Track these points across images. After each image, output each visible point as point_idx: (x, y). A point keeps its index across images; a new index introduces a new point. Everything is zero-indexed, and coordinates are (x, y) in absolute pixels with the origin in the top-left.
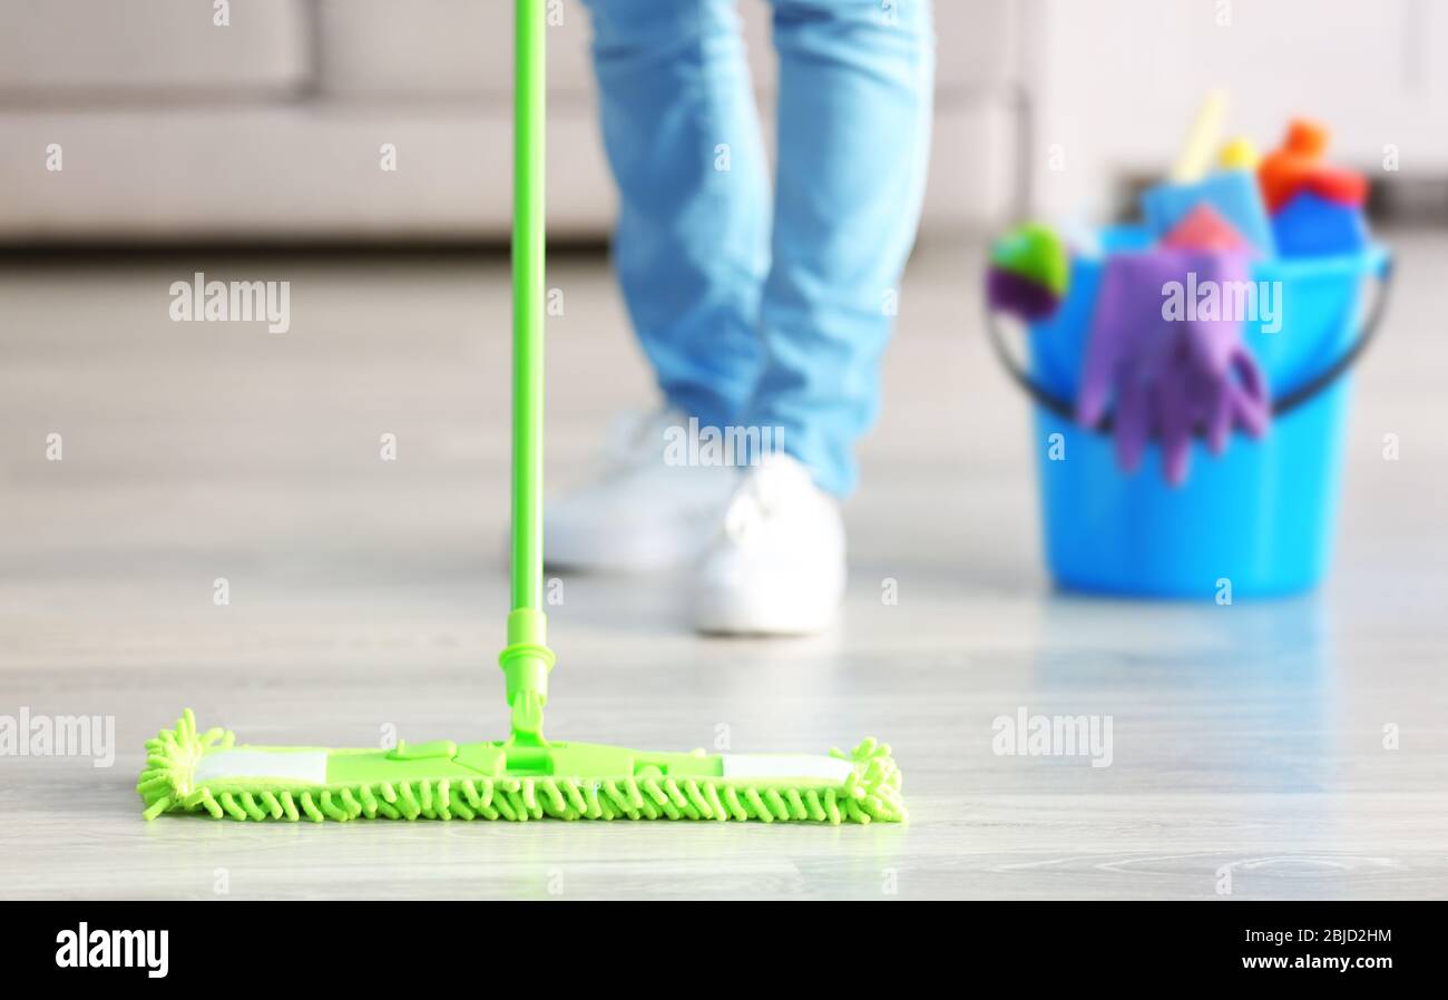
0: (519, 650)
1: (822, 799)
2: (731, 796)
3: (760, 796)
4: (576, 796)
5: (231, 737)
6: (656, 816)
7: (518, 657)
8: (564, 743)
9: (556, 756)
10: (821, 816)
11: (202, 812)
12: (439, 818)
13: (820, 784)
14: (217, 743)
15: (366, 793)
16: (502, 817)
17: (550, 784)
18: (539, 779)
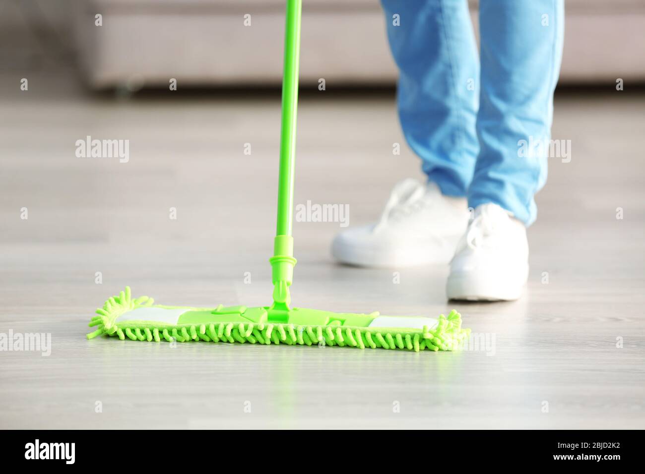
0: (279, 258)
1: (412, 339)
2: (369, 336)
3: (383, 336)
4: (292, 333)
5: (152, 300)
6: (333, 344)
7: (280, 262)
8: (298, 308)
9: (291, 314)
10: (410, 347)
11: (116, 336)
12: (228, 342)
13: (413, 331)
14: (144, 303)
15: (193, 329)
16: (258, 343)
17: (281, 327)
18: (276, 325)
